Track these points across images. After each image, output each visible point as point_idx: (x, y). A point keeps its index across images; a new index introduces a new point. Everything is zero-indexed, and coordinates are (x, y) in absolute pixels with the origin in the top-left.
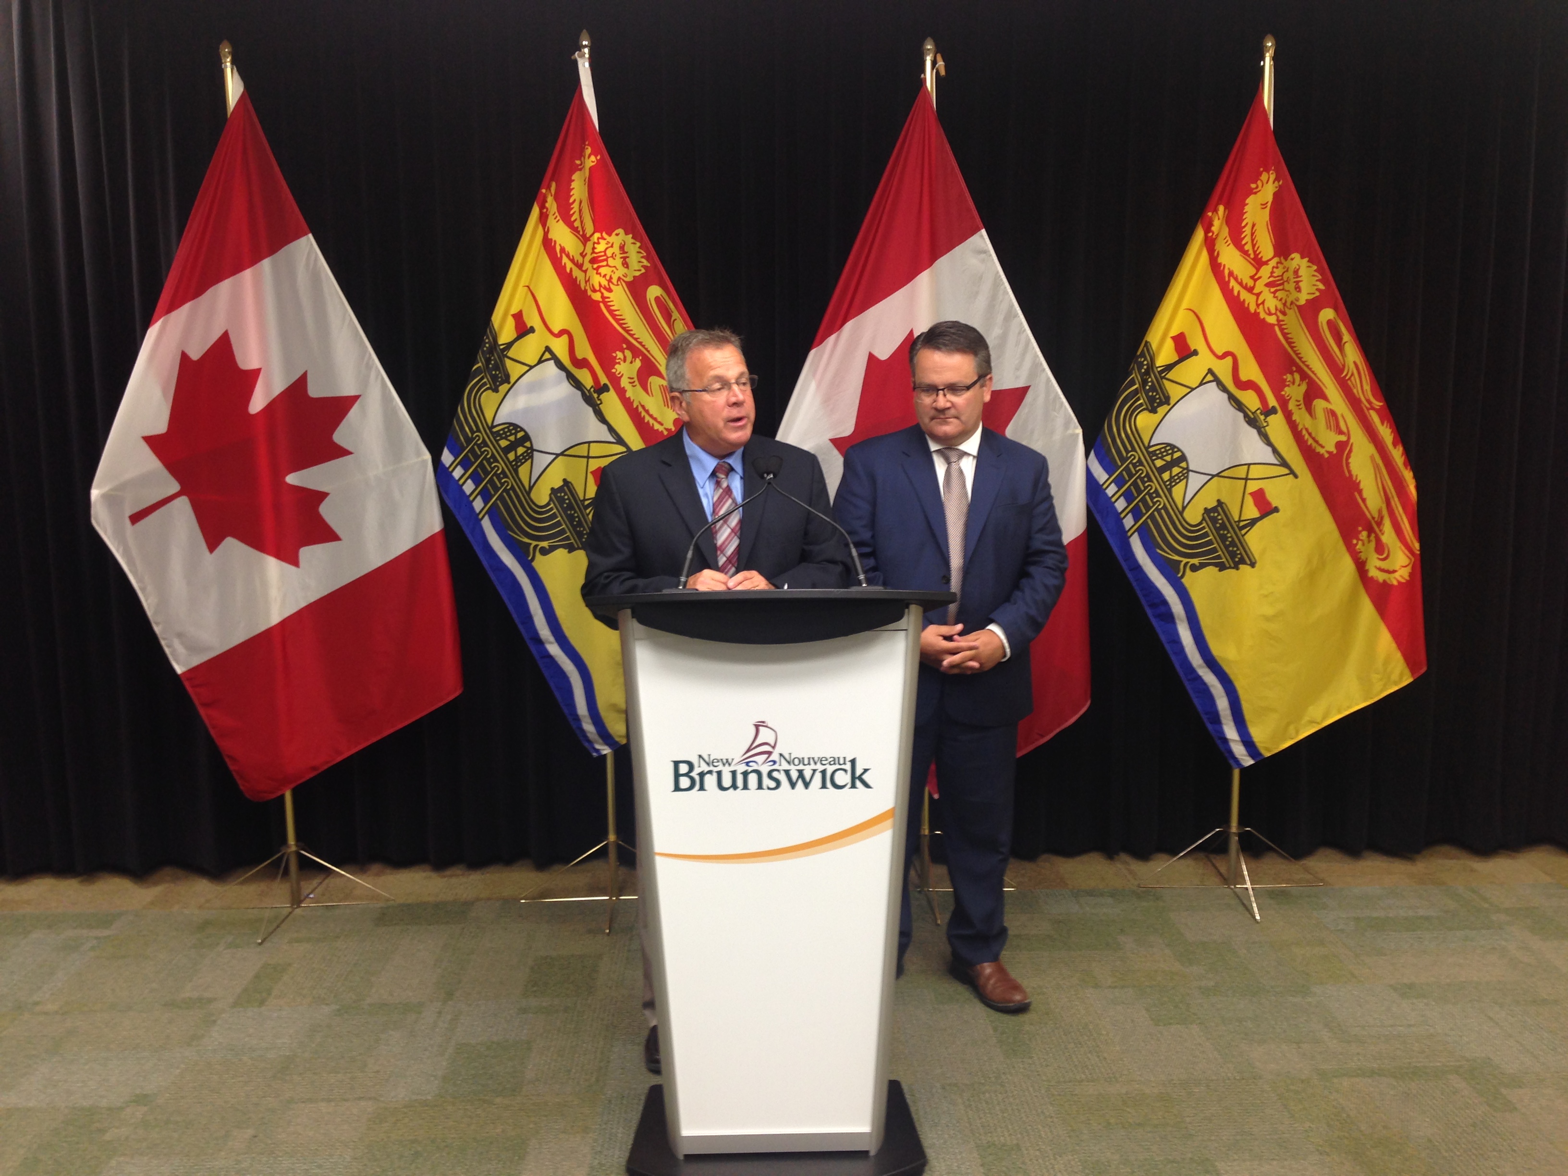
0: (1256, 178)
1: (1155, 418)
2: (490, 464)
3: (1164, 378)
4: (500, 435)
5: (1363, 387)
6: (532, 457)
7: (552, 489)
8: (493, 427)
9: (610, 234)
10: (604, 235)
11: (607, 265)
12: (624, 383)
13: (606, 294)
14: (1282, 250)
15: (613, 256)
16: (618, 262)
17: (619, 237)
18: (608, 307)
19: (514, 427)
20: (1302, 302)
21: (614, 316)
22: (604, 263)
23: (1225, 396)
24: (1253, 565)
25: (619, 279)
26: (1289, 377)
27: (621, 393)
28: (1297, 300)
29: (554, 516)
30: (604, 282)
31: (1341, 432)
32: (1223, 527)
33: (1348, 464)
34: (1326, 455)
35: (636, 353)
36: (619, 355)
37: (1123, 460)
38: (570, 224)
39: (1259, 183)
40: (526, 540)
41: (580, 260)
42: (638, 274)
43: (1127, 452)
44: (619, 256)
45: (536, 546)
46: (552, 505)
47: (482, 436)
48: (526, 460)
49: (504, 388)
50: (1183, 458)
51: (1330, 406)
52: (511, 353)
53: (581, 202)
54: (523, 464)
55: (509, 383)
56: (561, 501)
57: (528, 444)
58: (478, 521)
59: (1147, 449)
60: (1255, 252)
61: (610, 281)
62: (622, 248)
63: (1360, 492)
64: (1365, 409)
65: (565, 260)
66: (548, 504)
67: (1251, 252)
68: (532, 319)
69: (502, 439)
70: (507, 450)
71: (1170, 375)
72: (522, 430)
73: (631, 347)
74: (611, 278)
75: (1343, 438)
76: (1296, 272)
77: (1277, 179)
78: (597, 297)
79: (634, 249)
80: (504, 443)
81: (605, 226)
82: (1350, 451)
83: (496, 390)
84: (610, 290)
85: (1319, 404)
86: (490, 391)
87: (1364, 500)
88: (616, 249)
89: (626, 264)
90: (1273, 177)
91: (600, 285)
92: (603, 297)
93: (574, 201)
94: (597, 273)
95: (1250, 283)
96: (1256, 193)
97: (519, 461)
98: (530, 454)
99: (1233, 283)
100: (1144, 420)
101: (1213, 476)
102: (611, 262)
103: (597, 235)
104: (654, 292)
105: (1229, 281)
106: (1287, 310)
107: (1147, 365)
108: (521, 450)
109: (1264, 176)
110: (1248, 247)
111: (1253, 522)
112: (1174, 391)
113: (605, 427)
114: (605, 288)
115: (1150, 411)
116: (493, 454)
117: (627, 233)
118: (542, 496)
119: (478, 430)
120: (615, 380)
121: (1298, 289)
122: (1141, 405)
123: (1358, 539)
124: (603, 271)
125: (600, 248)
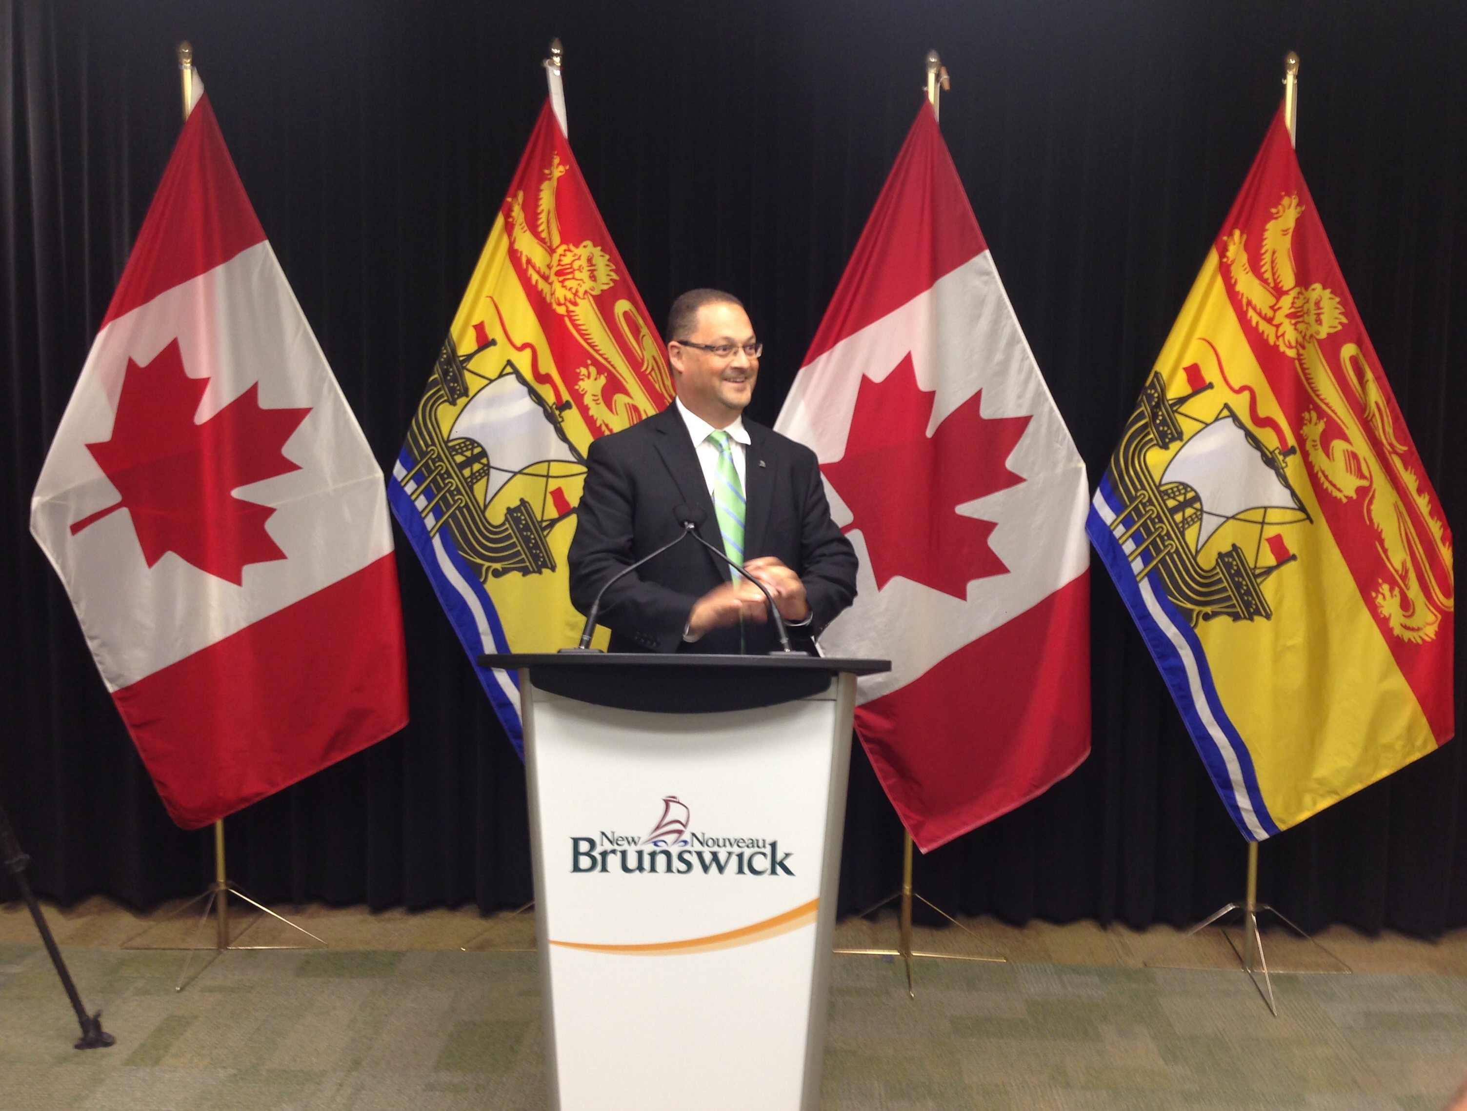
0: (1277, 202)
1: (1166, 455)
2: (443, 480)
3: (1176, 411)
4: (456, 450)
5: (1385, 428)
6: (488, 474)
7: (508, 509)
8: (449, 441)
9: (577, 246)
10: (572, 247)
11: (573, 278)
12: (588, 400)
13: (572, 308)
14: (1303, 280)
15: (580, 269)
16: (584, 275)
17: (587, 249)
18: (572, 321)
19: (472, 443)
20: (1323, 335)
21: (579, 331)
22: (570, 276)
23: (1242, 433)
24: (1268, 617)
25: (586, 292)
26: (1306, 415)
27: (584, 411)
28: (1318, 333)
29: (509, 537)
30: (570, 296)
31: (1361, 476)
32: (1238, 573)
33: (1369, 511)
34: (1345, 500)
35: (601, 369)
36: (583, 371)
37: (1132, 499)
38: (536, 234)
39: (1280, 207)
40: (479, 561)
41: (547, 272)
42: (606, 287)
43: (1136, 490)
44: (586, 269)
45: (489, 567)
46: (507, 526)
47: (437, 450)
48: (482, 477)
49: (462, 401)
50: (1197, 498)
51: (1350, 448)
52: (471, 365)
53: (549, 213)
54: (478, 481)
55: (467, 396)
56: (517, 521)
57: (484, 461)
58: (429, 540)
59: (1157, 488)
60: (1275, 280)
61: (576, 294)
62: (590, 260)
63: (1382, 542)
64: (1387, 453)
65: (531, 272)
66: (503, 524)
67: (1271, 281)
68: (494, 332)
69: (458, 453)
70: (462, 466)
71: (1184, 409)
72: (479, 445)
73: (596, 363)
74: (577, 291)
75: (1365, 483)
76: (1317, 304)
77: (1299, 204)
78: (561, 310)
79: (602, 262)
80: (459, 459)
81: (571, 237)
82: (1373, 497)
83: (453, 403)
84: (575, 304)
85: (1338, 446)
86: (447, 404)
87: (1385, 551)
88: (583, 262)
89: (593, 278)
90: (1295, 201)
91: (565, 299)
92: (568, 311)
93: (543, 211)
94: (563, 286)
95: (1270, 314)
96: (1276, 218)
97: (475, 477)
98: (486, 470)
99: (1251, 313)
100: (1155, 457)
101: (1228, 518)
102: (578, 275)
103: (564, 247)
104: (622, 306)
105: (1247, 310)
106: (1306, 344)
107: (1158, 397)
108: (477, 467)
109: (1286, 201)
110: (1268, 275)
111: (1269, 571)
112: (1187, 426)
113: (565, 446)
114: (571, 302)
115: (1161, 447)
116: (447, 469)
117: (595, 245)
118: (496, 515)
119: (434, 444)
120: (578, 397)
121: (1319, 321)
122: (1151, 440)
123: (1378, 592)
124: (568, 284)
125: (567, 260)
